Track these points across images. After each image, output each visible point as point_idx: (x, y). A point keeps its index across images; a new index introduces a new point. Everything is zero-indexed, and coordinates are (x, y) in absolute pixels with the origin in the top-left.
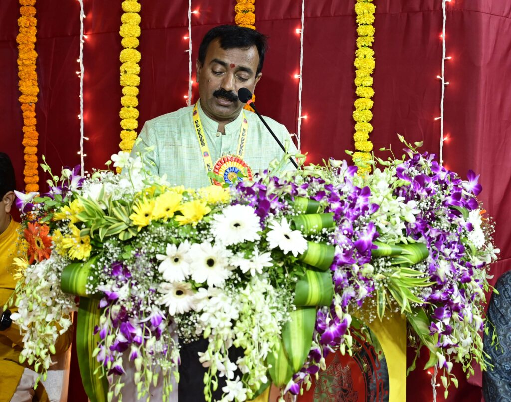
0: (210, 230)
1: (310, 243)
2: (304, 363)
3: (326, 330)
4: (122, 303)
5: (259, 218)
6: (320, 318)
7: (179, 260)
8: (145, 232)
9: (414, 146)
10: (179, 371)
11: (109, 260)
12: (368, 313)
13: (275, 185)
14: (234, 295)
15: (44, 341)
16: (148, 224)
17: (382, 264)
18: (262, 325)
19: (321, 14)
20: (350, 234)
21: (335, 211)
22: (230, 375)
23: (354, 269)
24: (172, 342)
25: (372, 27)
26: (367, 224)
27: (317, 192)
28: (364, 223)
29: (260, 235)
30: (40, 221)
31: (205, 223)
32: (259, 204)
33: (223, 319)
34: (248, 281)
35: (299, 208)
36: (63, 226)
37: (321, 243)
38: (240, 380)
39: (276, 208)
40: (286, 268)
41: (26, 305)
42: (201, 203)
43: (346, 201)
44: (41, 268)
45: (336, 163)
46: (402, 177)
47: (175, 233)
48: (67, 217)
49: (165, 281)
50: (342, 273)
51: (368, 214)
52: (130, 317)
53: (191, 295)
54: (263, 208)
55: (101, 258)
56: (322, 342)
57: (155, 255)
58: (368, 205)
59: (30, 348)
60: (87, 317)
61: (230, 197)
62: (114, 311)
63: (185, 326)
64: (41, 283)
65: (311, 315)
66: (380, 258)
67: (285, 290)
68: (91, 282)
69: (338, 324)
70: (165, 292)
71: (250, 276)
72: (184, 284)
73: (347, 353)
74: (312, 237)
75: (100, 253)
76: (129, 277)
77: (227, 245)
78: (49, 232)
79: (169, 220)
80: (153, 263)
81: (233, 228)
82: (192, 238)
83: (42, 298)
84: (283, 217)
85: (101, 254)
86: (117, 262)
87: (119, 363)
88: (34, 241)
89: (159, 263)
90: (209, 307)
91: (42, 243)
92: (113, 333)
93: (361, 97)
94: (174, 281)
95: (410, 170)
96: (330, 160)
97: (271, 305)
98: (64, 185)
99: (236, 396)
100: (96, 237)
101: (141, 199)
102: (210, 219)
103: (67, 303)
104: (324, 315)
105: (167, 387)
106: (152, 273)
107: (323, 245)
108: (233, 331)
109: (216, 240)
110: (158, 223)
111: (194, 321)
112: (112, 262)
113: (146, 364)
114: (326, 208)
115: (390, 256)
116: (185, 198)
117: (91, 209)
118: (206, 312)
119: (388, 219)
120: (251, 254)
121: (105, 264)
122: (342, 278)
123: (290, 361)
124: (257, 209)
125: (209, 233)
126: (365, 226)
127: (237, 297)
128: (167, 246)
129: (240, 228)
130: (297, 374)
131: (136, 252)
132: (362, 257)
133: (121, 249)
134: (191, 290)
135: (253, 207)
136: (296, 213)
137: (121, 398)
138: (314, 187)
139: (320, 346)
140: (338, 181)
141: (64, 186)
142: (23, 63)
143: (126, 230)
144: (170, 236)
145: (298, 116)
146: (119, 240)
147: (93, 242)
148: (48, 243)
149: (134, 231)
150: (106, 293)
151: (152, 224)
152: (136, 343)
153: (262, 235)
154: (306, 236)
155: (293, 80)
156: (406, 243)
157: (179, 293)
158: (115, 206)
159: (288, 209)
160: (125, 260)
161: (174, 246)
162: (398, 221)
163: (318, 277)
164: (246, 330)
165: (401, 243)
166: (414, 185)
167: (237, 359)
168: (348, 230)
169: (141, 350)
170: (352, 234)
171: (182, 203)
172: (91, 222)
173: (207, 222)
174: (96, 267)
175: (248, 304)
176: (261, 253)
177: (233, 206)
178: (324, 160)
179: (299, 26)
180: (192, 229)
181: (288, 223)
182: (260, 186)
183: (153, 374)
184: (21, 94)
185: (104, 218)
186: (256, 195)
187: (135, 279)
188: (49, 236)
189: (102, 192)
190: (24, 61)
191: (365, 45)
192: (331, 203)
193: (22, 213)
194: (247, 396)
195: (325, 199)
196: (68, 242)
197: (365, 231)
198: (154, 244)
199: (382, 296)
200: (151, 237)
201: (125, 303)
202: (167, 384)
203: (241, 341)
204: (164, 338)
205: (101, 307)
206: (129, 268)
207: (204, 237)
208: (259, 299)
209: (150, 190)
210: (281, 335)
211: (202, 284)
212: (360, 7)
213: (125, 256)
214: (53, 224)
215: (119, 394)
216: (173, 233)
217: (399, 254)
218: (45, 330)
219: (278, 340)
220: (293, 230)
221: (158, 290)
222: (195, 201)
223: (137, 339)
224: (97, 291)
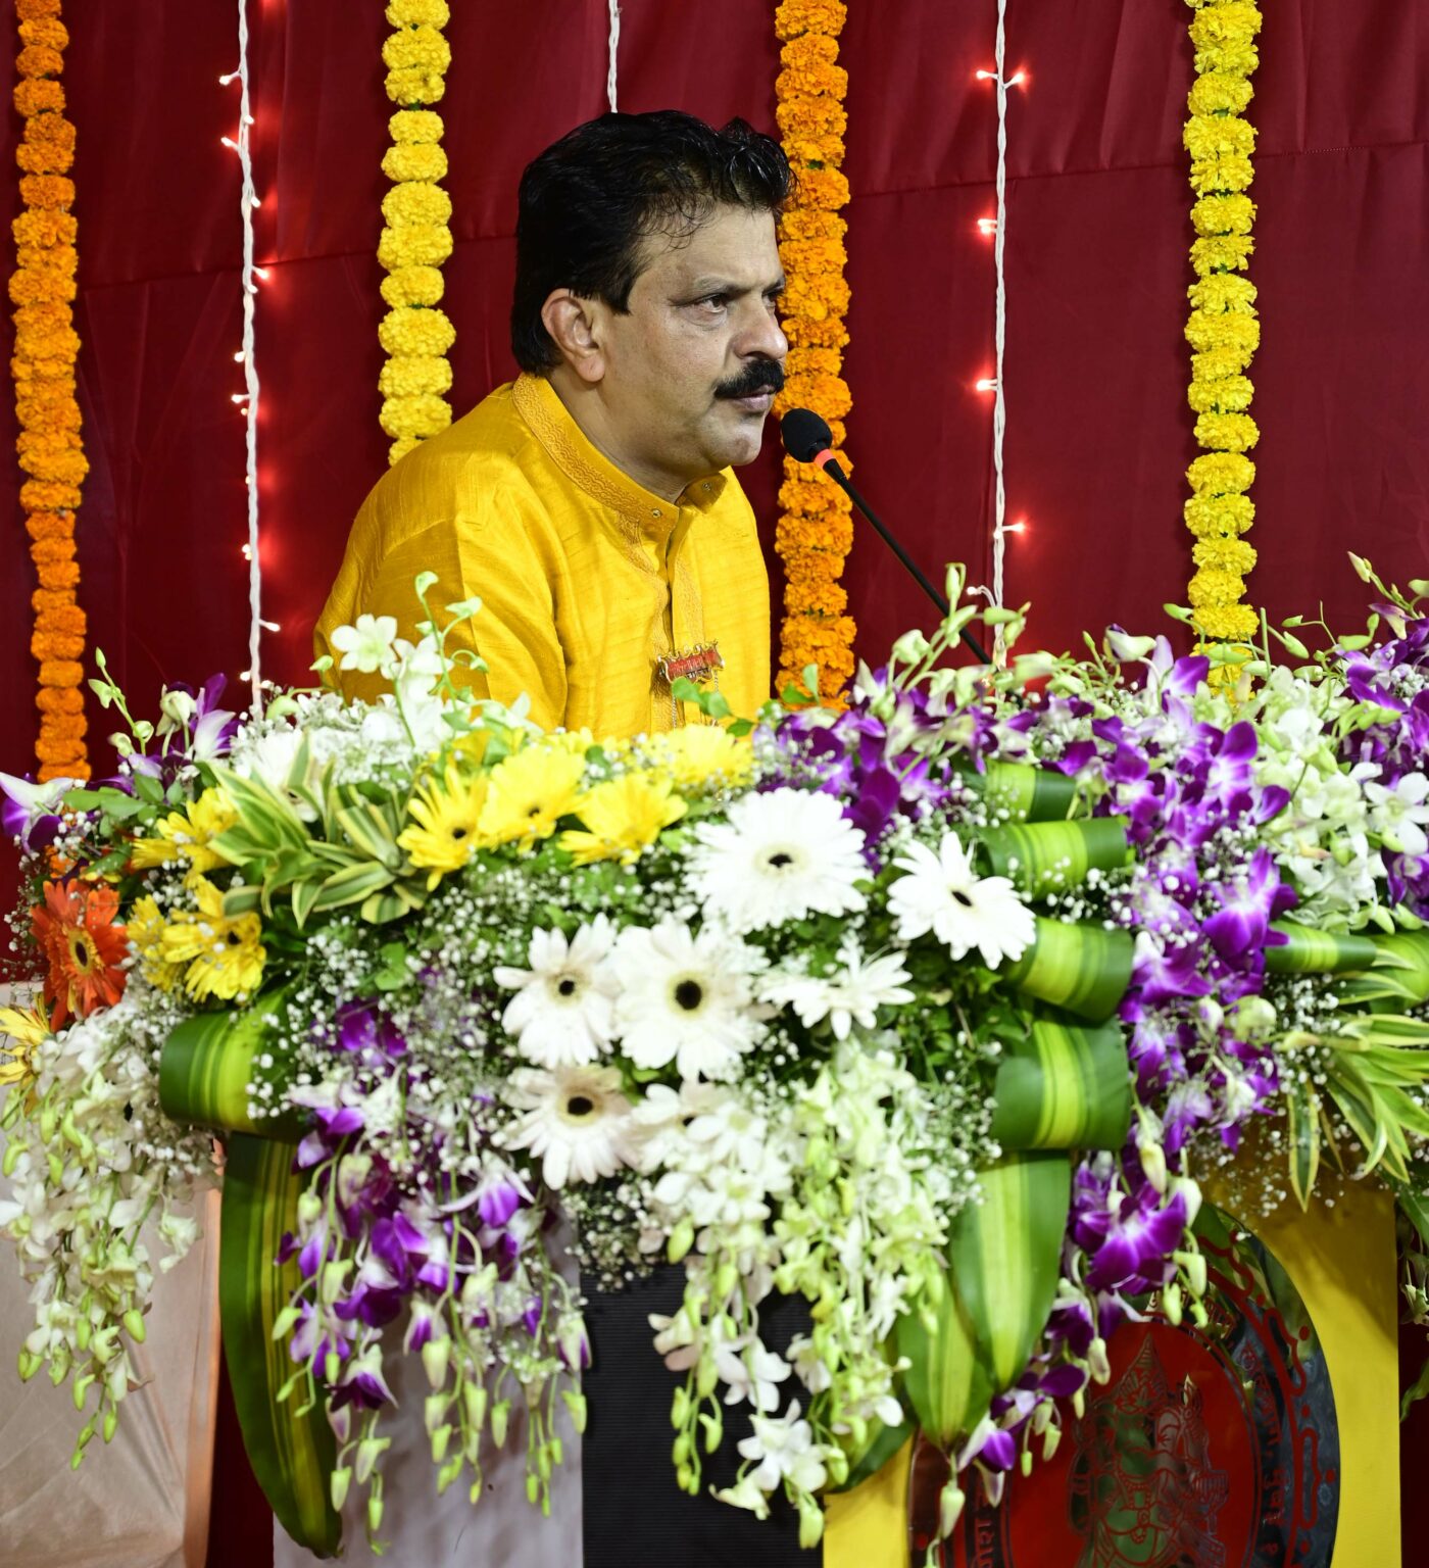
0: (686, 880)
1: (1044, 922)
2: (1029, 1355)
3: (1110, 1238)
4: (375, 1144)
5: (860, 835)
6: (1086, 1195)
7: (577, 987)
8: (454, 891)
9: (1409, 594)
10: (585, 1391)
11: (328, 999)
12: (1258, 1180)
13: (916, 721)
14: (776, 1108)
15: (106, 1300)
16: (464, 863)
17: (1307, 1001)
18: (876, 1215)
19: (1067, 164)
20: (1187, 888)
21: (1131, 809)
22: (768, 1399)
23: (1206, 1015)
24: (557, 1285)
25: (1248, 201)
26: (1249, 856)
27: (1066, 745)
28: (1239, 852)
29: (863, 894)
30: (86, 872)
31: (668, 853)
32: (859, 787)
33: (737, 1194)
34: (826, 1057)
35: (1000, 798)
36: (167, 883)
37: (1082, 921)
38: (803, 1416)
39: (921, 798)
40: (961, 1012)
41: (40, 1172)
42: (651, 783)
43: (1170, 776)
44: (90, 1037)
45: (1133, 647)
46: (1369, 695)
47: (559, 892)
48: (180, 851)
49: (525, 1063)
50: (1162, 1030)
51: (1252, 822)
52: (405, 1194)
53: (621, 1112)
54: (873, 798)
55: (300, 988)
56: (1095, 1283)
57: (490, 970)
58: (1249, 789)
59: (58, 1323)
60: (256, 1209)
61: (756, 765)
62: (349, 1176)
63: (602, 1226)
64: (90, 1087)
65: (1053, 1182)
66: (1297, 982)
67: (959, 1089)
68: (267, 1075)
69: (1151, 1214)
70: (529, 1102)
71: (831, 1039)
72: (597, 1071)
73: (1188, 1316)
74: (1052, 900)
75: (295, 973)
76: (400, 1053)
77: (747, 930)
78: (116, 909)
79: (538, 845)
80: (484, 998)
81: (765, 872)
82: (621, 906)
83: (95, 1145)
84: (946, 828)
85: (299, 977)
86: (356, 1001)
87: (369, 1365)
88: (67, 946)
89: (504, 999)
90: (686, 1154)
91: (92, 950)
92: (344, 1256)
93: (1215, 451)
94: (560, 1062)
95: (1397, 673)
96: (1110, 633)
97: (908, 1144)
98: (169, 750)
99: (788, 1472)
100: (282, 917)
101: (440, 777)
102: (686, 838)
103: (183, 1156)
104: (1099, 1184)
105: (543, 1449)
106: (482, 1037)
107: (1092, 930)
108: (773, 1240)
109: (706, 910)
110: (500, 856)
111: (635, 1204)
112: (339, 1003)
113: (466, 1363)
114: (1098, 801)
115: (1334, 971)
116: (596, 770)
117: (261, 819)
118: (675, 1169)
119: (1325, 841)
120: (834, 961)
121: (314, 1009)
122: (1161, 1048)
123: (982, 1352)
124: (852, 804)
125: (682, 890)
126: (1240, 861)
127: (786, 1114)
128: (531, 938)
129: (791, 871)
130: (1007, 1398)
131: (424, 960)
132: (1232, 976)
133: (371, 956)
134: (622, 1093)
135: (840, 796)
136: (990, 816)
137: (379, 1491)
138: (1054, 732)
139: (1087, 1295)
140: (1142, 713)
141: (170, 753)
142: (35, 372)
143: (387, 891)
144: (545, 902)
145: (994, 525)
146: (363, 924)
147: (268, 936)
148: (112, 949)
149: (413, 891)
150: (321, 1113)
151: (479, 862)
152: (428, 1291)
153: (871, 895)
154: (1028, 897)
155: (973, 398)
156: (1390, 927)
157: (579, 1106)
158: (347, 802)
159: (961, 802)
160: (384, 993)
161: (558, 935)
162: (1360, 845)
163: (1074, 1045)
164: (819, 1233)
165: (1373, 930)
166: (1412, 723)
167: (789, 1343)
168: (1179, 876)
169: (447, 1314)
170: (1194, 891)
171: (585, 786)
172: (264, 861)
173: (675, 849)
174: (281, 1024)
175: (826, 1137)
176: (869, 959)
177: (767, 795)
178: (1087, 637)
179: (991, 211)
180: (621, 877)
181: (965, 852)
182: (864, 723)
183: (490, 1404)
184: (24, 477)
185: (308, 849)
186: (848, 757)
187: (422, 1061)
188: (117, 925)
189: (303, 760)
190: (39, 365)
191: (1224, 267)
192: (1118, 782)
193: (23, 852)
194: (830, 1476)
195: (1096, 771)
196: (182, 940)
197: (1242, 880)
198: (485, 930)
199: (1307, 1117)
200: (475, 907)
201: (388, 1145)
202: (542, 1441)
203: (802, 1270)
204: (528, 1269)
205: (301, 1163)
206: (401, 1020)
207: (665, 902)
208: (866, 1121)
209: (469, 747)
210: (945, 1250)
211: (662, 1069)
212: (1205, 131)
213: (383, 982)
214: (129, 880)
215: (374, 1475)
216: (556, 891)
217: (1365, 964)
218: (107, 1258)
219: (934, 1266)
220: (982, 877)
221: (503, 1097)
222: (632, 776)
223: (432, 1275)
224: (285, 1106)
